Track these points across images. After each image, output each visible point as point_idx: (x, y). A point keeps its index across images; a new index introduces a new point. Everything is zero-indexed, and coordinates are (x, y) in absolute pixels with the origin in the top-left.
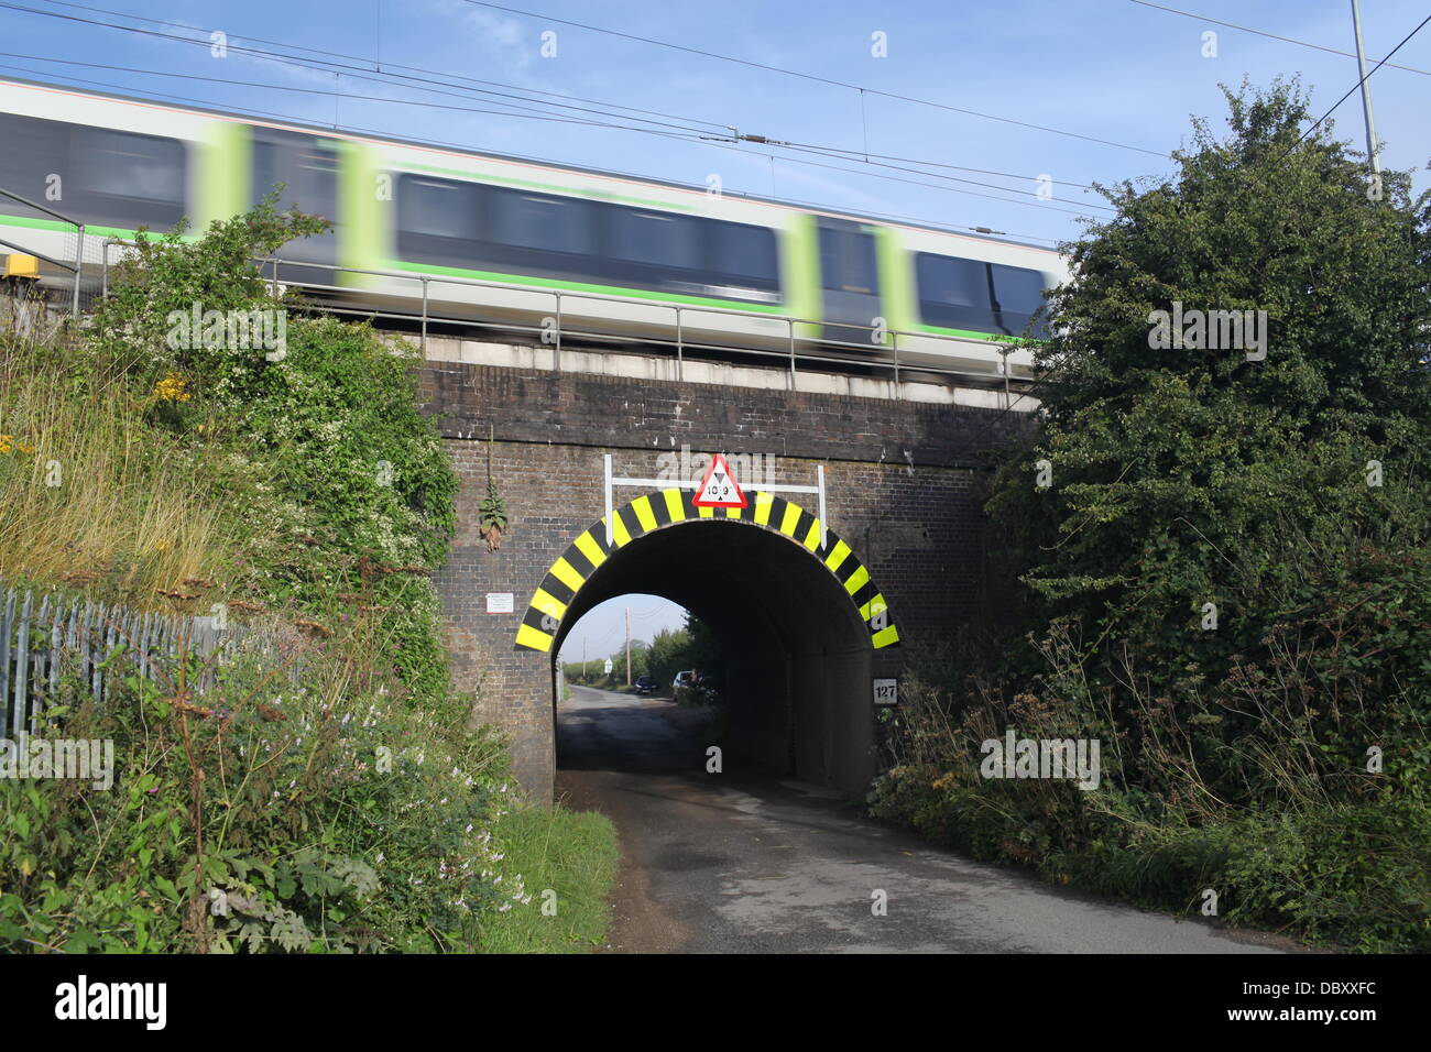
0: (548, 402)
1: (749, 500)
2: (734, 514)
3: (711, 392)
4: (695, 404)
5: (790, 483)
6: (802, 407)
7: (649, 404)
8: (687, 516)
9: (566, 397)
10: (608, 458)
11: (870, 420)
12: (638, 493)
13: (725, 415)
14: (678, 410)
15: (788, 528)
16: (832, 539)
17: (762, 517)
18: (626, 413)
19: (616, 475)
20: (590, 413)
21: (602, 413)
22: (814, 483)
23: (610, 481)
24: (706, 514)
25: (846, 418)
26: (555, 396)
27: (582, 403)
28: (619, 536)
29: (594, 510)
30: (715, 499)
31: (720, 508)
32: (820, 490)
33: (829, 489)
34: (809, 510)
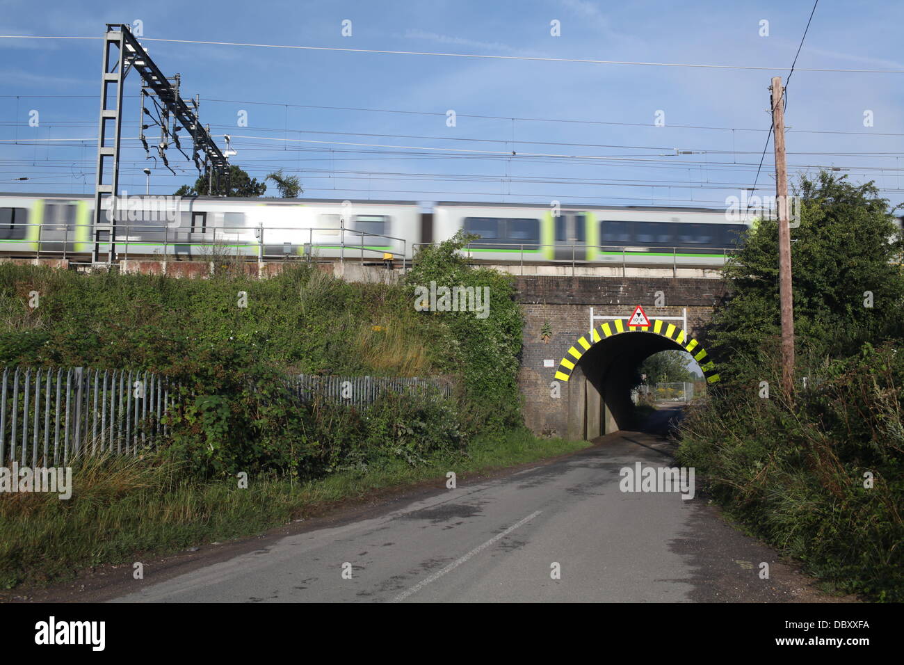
0: (568, 289)
1: (651, 324)
2: (645, 329)
3: (636, 281)
4: (629, 286)
5: (671, 316)
6: (677, 284)
7: (609, 287)
8: (624, 330)
9: (575, 286)
10: (592, 309)
11: (709, 288)
12: (604, 322)
13: (642, 290)
14: (621, 289)
15: (669, 334)
16: (689, 338)
17: (657, 330)
18: (599, 291)
19: (595, 315)
20: (585, 292)
21: (590, 291)
22: (681, 316)
23: (592, 318)
24: (633, 329)
25: (697, 288)
26: (571, 286)
27: (581, 288)
28: (596, 338)
29: (586, 329)
30: (637, 323)
31: (638, 326)
32: (684, 319)
33: (689, 319)
34: (679, 326)
